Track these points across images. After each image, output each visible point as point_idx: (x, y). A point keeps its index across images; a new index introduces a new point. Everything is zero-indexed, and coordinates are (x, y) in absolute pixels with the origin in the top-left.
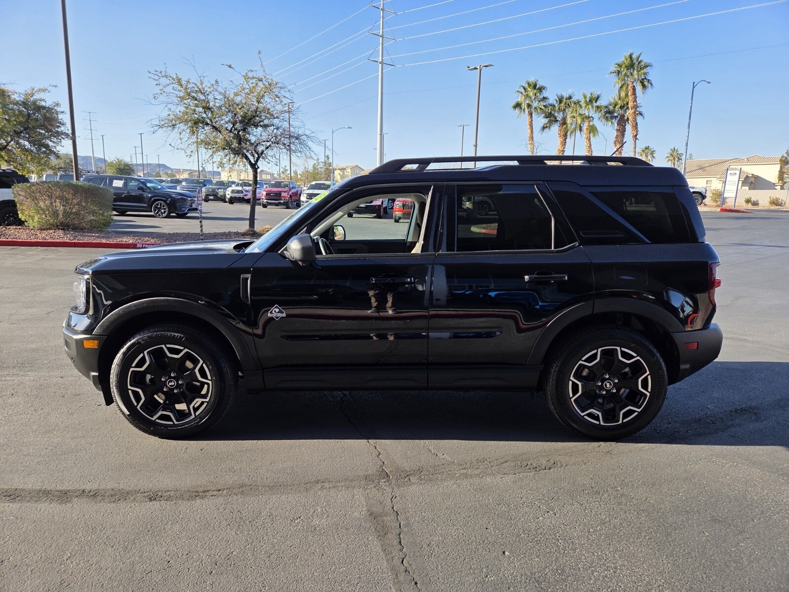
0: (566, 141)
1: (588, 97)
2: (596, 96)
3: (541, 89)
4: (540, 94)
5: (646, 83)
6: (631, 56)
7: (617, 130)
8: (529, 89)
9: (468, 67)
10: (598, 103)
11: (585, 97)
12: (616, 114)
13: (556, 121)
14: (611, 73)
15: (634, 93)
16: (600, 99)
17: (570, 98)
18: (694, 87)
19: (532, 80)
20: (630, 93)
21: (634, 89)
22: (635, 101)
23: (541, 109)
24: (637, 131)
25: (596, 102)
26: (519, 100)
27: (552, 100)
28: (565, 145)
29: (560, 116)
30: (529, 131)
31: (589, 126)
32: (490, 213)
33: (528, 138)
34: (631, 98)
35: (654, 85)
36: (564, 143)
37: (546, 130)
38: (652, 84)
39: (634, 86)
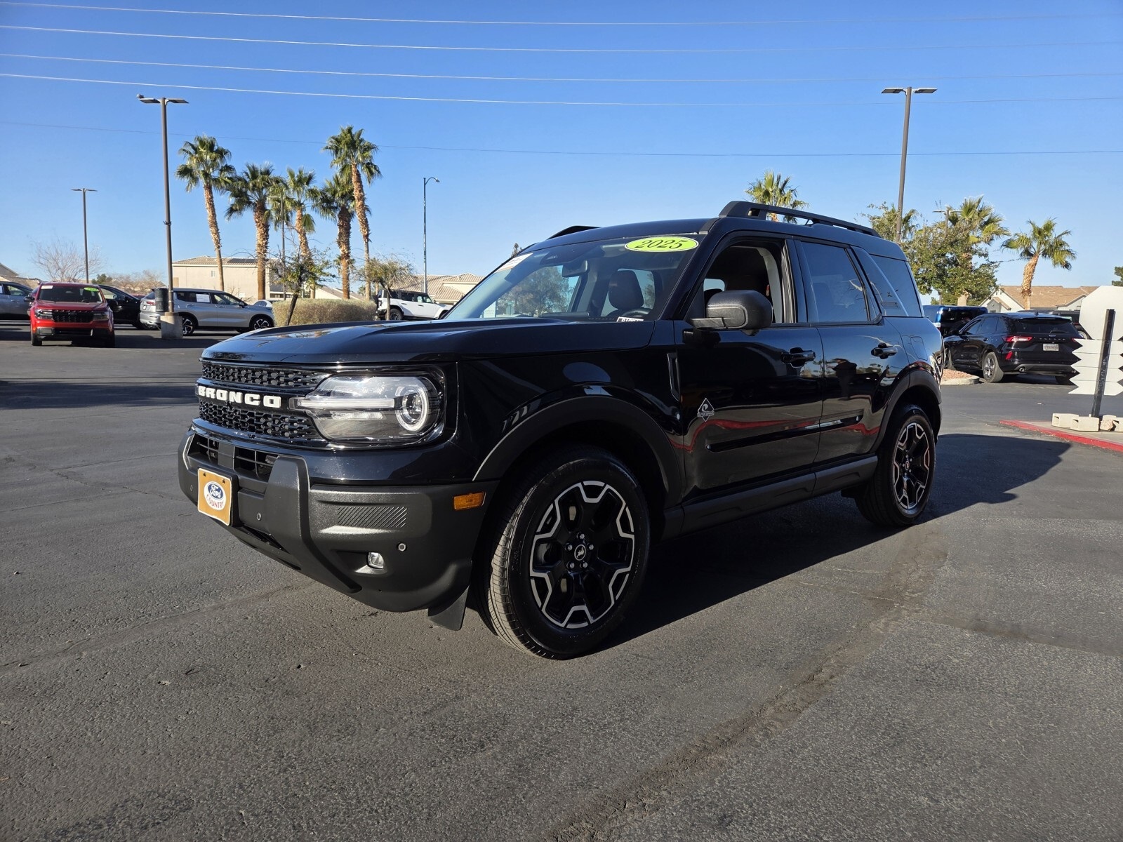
0: (267, 233)
1: (296, 176)
2: (307, 176)
3: (222, 153)
4: (221, 159)
5: (373, 170)
6: (350, 131)
7: (339, 225)
8: (202, 150)
9: (141, 97)
10: (312, 186)
11: (292, 175)
12: (335, 205)
13: (249, 203)
14: (327, 148)
15: (359, 180)
16: (312, 180)
17: (267, 173)
18: (425, 184)
19: (206, 136)
20: (354, 180)
21: (358, 175)
22: (361, 190)
23: (226, 182)
24: (368, 230)
25: (308, 184)
26: (188, 163)
27: (241, 170)
28: (267, 239)
29: (254, 198)
30: (209, 213)
31: (302, 215)
32: (195, 332)
33: (209, 224)
34: (355, 186)
35: (382, 173)
36: (266, 236)
37: (234, 214)
38: (379, 172)
39: (358, 171)
